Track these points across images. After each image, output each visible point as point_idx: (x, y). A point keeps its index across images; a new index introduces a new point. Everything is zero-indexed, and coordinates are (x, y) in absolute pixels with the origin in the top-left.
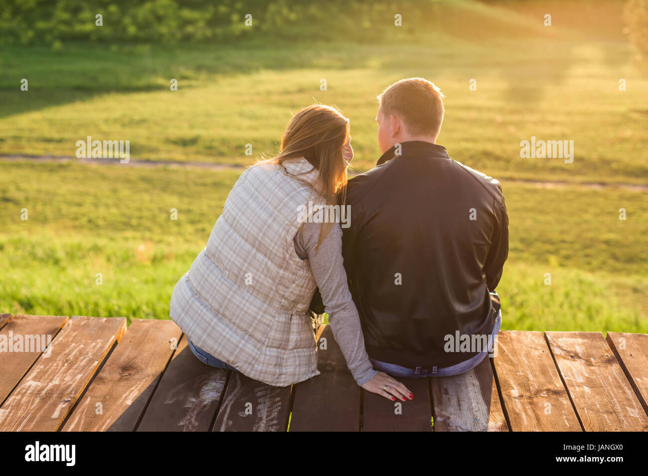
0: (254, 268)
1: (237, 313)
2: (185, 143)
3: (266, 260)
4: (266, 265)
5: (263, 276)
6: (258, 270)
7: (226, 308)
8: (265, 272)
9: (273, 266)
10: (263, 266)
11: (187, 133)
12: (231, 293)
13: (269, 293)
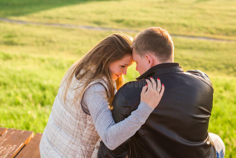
0: (65, 119)
1: (59, 144)
2: (119, 21)
3: (70, 115)
4: (70, 118)
5: (69, 124)
6: (67, 121)
7: (54, 141)
8: (70, 122)
9: (73, 118)
10: (69, 118)
11: (120, 17)
12: (56, 132)
13: (74, 133)
